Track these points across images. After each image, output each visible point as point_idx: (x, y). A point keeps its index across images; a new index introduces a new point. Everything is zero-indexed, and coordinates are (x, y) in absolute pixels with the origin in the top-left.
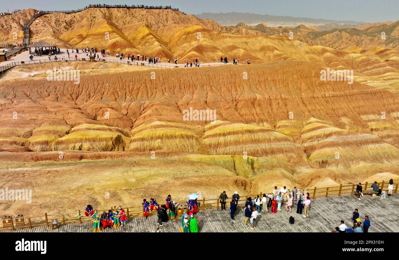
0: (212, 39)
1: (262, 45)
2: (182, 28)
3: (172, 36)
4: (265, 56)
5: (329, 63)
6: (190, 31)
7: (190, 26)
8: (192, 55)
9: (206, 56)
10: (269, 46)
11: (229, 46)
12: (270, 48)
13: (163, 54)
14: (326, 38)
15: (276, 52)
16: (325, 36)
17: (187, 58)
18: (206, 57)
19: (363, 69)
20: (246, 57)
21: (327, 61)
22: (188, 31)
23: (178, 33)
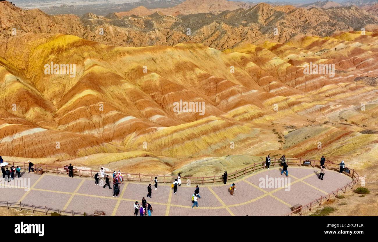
0: (102, 58)
1: (175, 62)
2: (44, 40)
3: (28, 56)
4: (186, 79)
5: (258, 79)
6: (61, 45)
7: (57, 38)
8: (88, 98)
9: (108, 94)
10: (186, 63)
11: (133, 70)
12: (188, 64)
13: (30, 99)
14: (203, 31)
15: (198, 71)
16: (202, 29)
17: (82, 105)
18: (110, 97)
19: (294, 81)
20: (166, 87)
21: (254, 76)
22: (56, 45)
23: (40, 51)
